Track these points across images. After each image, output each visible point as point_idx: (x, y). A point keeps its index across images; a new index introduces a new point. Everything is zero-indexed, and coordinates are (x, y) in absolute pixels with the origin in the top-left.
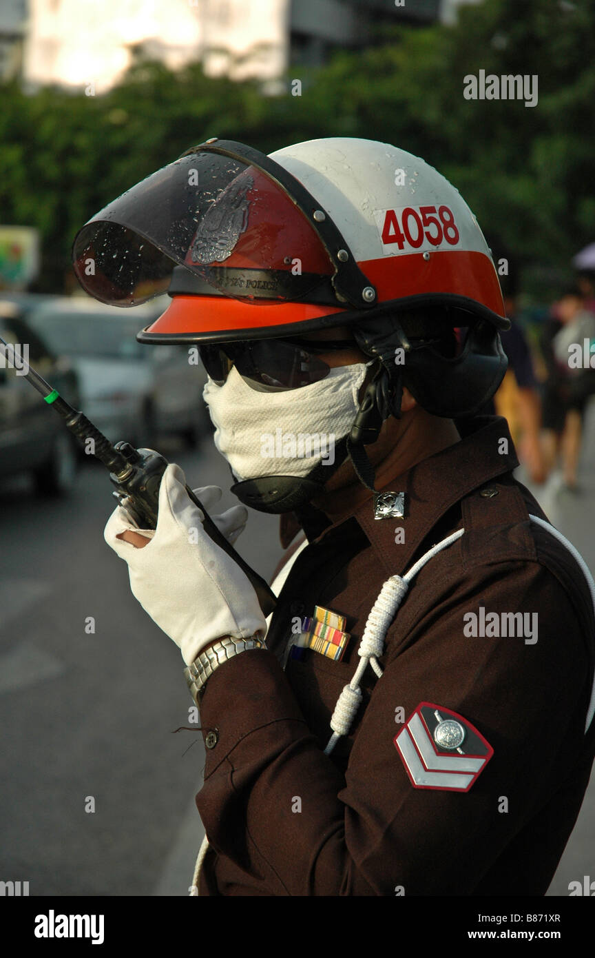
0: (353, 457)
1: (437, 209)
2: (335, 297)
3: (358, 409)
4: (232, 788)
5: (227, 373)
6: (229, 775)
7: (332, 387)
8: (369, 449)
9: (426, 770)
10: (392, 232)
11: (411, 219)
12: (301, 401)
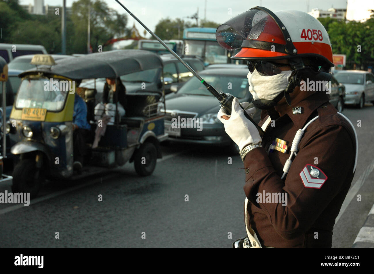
0: (286, 96)
1: (317, 30)
2: (285, 51)
3: (288, 83)
4: (253, 184)
5: (254, 70)
6: (252, 181)
7: (282, 76)
8: (291, 94)
9: (308, 182)
10: (304, 35)
11: (309, 32)
12: (272, 79)
